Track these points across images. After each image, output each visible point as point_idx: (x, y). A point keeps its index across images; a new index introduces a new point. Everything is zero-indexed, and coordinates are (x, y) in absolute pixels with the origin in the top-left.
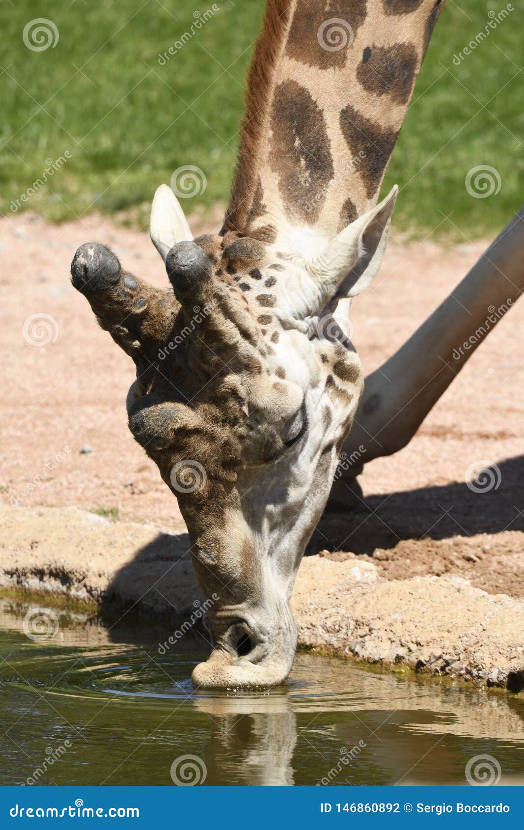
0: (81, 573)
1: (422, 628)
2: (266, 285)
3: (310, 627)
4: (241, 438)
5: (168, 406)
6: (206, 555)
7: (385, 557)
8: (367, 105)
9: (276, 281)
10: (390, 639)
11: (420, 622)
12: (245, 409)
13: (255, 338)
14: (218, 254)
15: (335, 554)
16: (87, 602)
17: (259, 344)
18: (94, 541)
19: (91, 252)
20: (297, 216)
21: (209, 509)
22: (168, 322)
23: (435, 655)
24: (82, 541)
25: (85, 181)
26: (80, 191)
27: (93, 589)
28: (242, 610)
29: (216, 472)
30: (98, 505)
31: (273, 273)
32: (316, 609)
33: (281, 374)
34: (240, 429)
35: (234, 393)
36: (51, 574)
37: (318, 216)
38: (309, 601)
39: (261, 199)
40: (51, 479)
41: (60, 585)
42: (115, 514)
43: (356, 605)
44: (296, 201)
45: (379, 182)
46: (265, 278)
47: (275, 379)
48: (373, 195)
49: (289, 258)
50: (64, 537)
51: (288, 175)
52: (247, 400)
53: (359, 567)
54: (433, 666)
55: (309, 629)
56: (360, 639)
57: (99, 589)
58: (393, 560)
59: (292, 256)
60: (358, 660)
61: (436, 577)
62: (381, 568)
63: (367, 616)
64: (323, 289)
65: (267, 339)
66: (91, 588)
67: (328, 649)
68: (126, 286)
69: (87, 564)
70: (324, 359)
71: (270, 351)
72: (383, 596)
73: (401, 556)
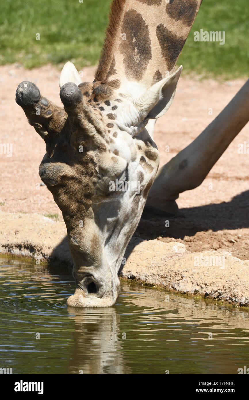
0: (40, 247)
1: (208, 276)
2: (112, 109)
3: (152, 275)
4: (94, 183)
5: (59, 164)
6: (74, 240)
7: (189, 240)
8: (170, 25)
9: (117, 107)
10: (192, 282)
11: (207, 273)
12: (97, 169)
13: (104, 133)
14: (90, 92)
15: (165, 239)
16: (43, 261)
17: (106, 137)
18: (46, 231)
19: (26, 86)
20: (131, 76)
21: (77, 218)
22: (62, 123)
23: (214, 290)
24: (40, 231)
25: (43, 48)
26: (41, 53)
27: (46, 255)
28: (90, 269)
29: (81, 199)
30: (49, 212)
31: (116, 103)
32: (156, 266)
33: (116, 153)
34: (94, 179)
35: (92, 160)
36: (25, 247)
37: (142, 77)
38: (152, 262)
39: (114, 67)
40: (25, 199)
41: (30, 253)
42: (57, 217)
43: (175, 265)
44: (132, 69)
45: (174, 64)
46: (112, 106)
47: (112, 155)
48: (171, 70)
49: (125, 96)
50: (32, 229)
51: (128, 56)
52: (98, 164)
53: (177, 246)
54: (213, 295)
55: (152, 276)
56: (177, 282)
57: (48, 255)
58: (194, 242)
59: (126, 96)
60: (176, 292)
61: (215, 251)
62: (187, 246)
63: (181, 271)
64: (141, 113)
65: (111, 135)
66: (45, 254)
67: (161, 286)
68: (42, 104)
69: (43, 242)
70: (140, 148)
71: (112, 141)
72: (188, 260)
73: (197, 240)
